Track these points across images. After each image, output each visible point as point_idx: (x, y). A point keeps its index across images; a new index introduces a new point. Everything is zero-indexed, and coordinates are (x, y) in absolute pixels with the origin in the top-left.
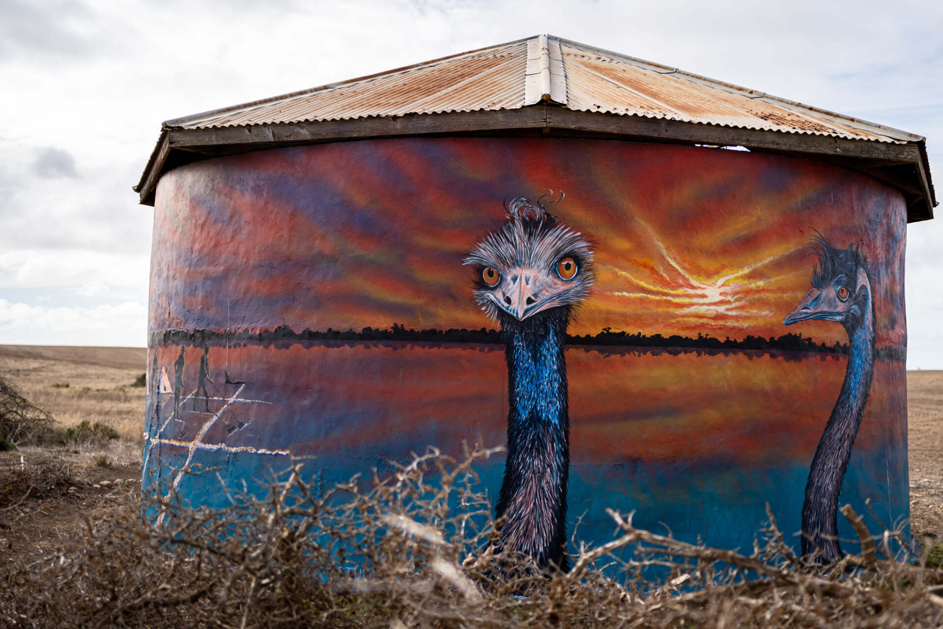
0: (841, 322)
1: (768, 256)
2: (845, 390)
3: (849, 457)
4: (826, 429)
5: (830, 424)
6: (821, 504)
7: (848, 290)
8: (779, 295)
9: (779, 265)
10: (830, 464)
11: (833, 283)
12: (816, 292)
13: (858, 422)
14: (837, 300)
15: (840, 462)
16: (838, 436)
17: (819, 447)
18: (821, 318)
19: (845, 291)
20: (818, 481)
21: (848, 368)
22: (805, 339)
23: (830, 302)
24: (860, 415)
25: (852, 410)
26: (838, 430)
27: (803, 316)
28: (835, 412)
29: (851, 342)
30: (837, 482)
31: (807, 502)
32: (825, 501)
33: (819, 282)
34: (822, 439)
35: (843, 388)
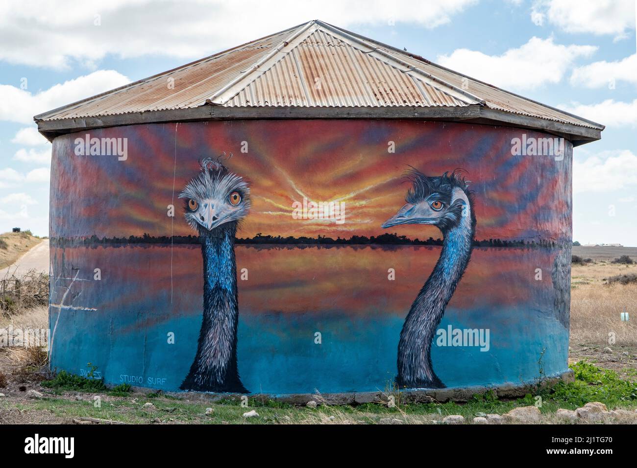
0: (435, 225)
1: (369, 185)
2: (438, 270)
3: (443, 312)
4: (419, 295)
5: (423, 291)
6: (415, 343)
7: (442, 203)
8: (378, 209)
9: (378, 190)
10: (424, 317)
11: (426, 199)
12: (410, 206)
13: (452, 289)
14: (431, 210)
15: (434, 316)
16: (432, 299)
17: (413, 306)
18: (415, 223)
19: (439, 204)
20: (412, 328)
21: (441, 254)
22: (400, 237)
23: (424, 212)
24: (455, 285)
25: (445, 282)
26: (432, 295)
27: (398, 222)
28: (428, 283)
29: (444, 237)
30: (431, 329)
31: (402, 341)
32: (419, 341)
33: (414, 199)
34: (416, 301)
35: (435, 268)
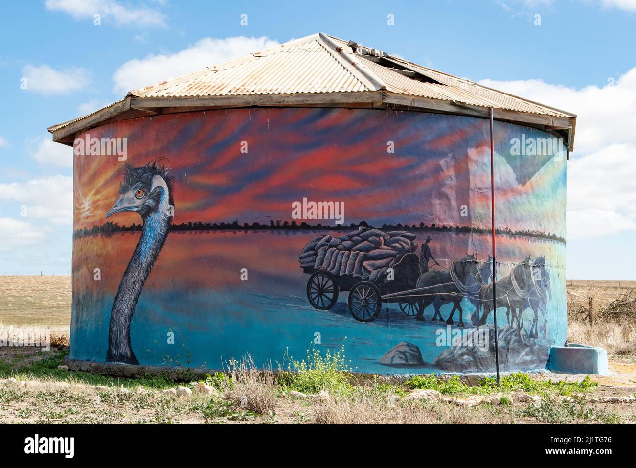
0: (137, 211)
1: (101, 181)
2: (137, 253)
3: (140, 293)
4: (124, 276)
5: (126, 273)
6: (120, 320)
7: (144, 191)
8: (105, 201)
9: (105, 185)
10: (127, 297)
11: (132, 189)
12: (122, 196)
13: (148, 271)
14: (135, 198)
15: (133, 297)
16: (132, 280)
17: (120, 287)
18: (125, 211)
19: (142, 192)
20: (119, 307)
21: (141, 239)
22: (114, 225)
23: (130, 200)
24: (150, 267)
25: (142, 264)
26: (132, 277)
27: (114, 211)
28: (129, 266)
29: (144, 222)
30: (131, 308)
31: (112, 318)
32: (122, 319)
33: (124, 191)
34: (122, 281)
35: (135, 251)
